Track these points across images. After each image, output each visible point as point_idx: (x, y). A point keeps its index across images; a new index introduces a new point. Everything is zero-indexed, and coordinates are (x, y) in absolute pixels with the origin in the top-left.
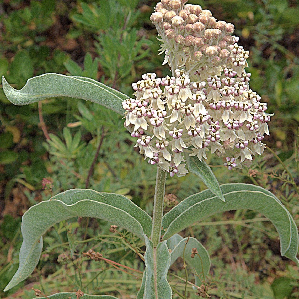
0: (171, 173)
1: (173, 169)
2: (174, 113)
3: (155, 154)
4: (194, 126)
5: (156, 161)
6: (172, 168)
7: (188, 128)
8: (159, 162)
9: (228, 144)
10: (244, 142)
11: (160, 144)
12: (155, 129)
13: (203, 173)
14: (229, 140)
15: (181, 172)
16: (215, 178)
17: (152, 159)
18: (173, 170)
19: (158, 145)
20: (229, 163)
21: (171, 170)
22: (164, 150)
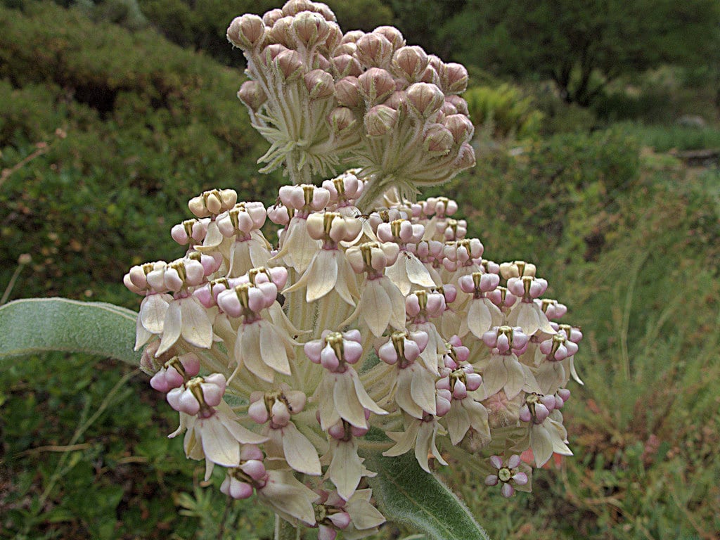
0: (322, 527)
1: (328, 513)
2: (320, 264)
3: (246, 451)
4: (401, 323)
5: (256, 482)
6: (327, 508)
7: (378, 331)
8: (270, 484)
9: (503, 408)
10: (541, 398)
11: (269, 402)
12: (243, 335)
13: (431, 517)
14: (502, 394)
15: (358, 521)
16: (480, 531)
17: (238, 473)
18: (330, 517)
19: (257, 408)
20: (505, 474)
21: (323, 516)
22: (285, 430)
